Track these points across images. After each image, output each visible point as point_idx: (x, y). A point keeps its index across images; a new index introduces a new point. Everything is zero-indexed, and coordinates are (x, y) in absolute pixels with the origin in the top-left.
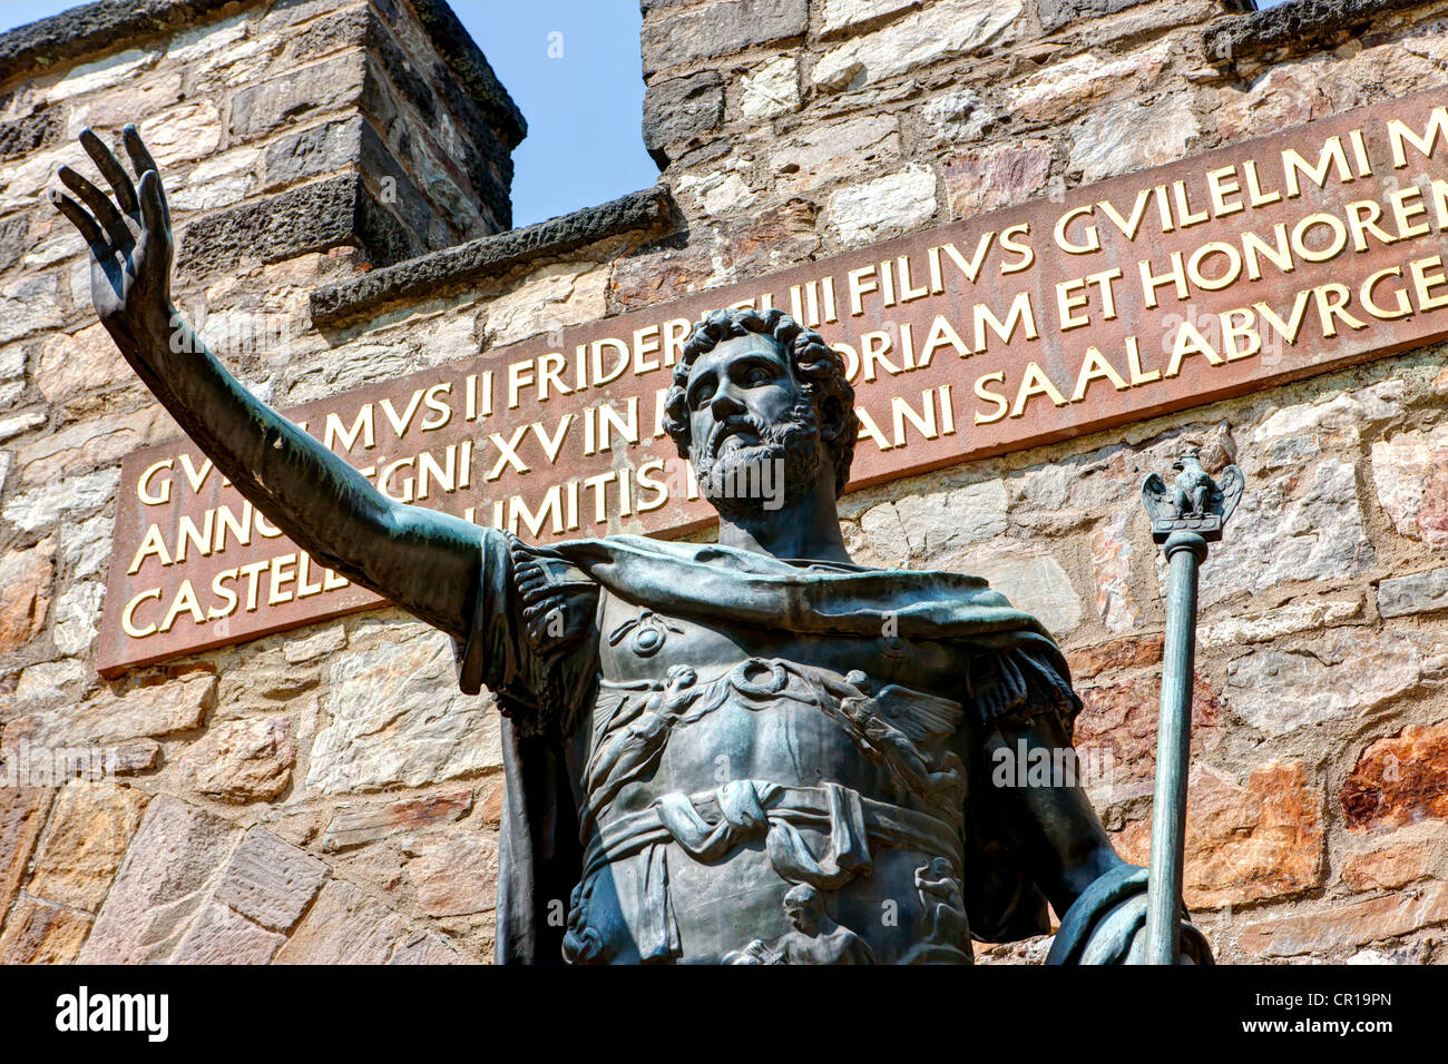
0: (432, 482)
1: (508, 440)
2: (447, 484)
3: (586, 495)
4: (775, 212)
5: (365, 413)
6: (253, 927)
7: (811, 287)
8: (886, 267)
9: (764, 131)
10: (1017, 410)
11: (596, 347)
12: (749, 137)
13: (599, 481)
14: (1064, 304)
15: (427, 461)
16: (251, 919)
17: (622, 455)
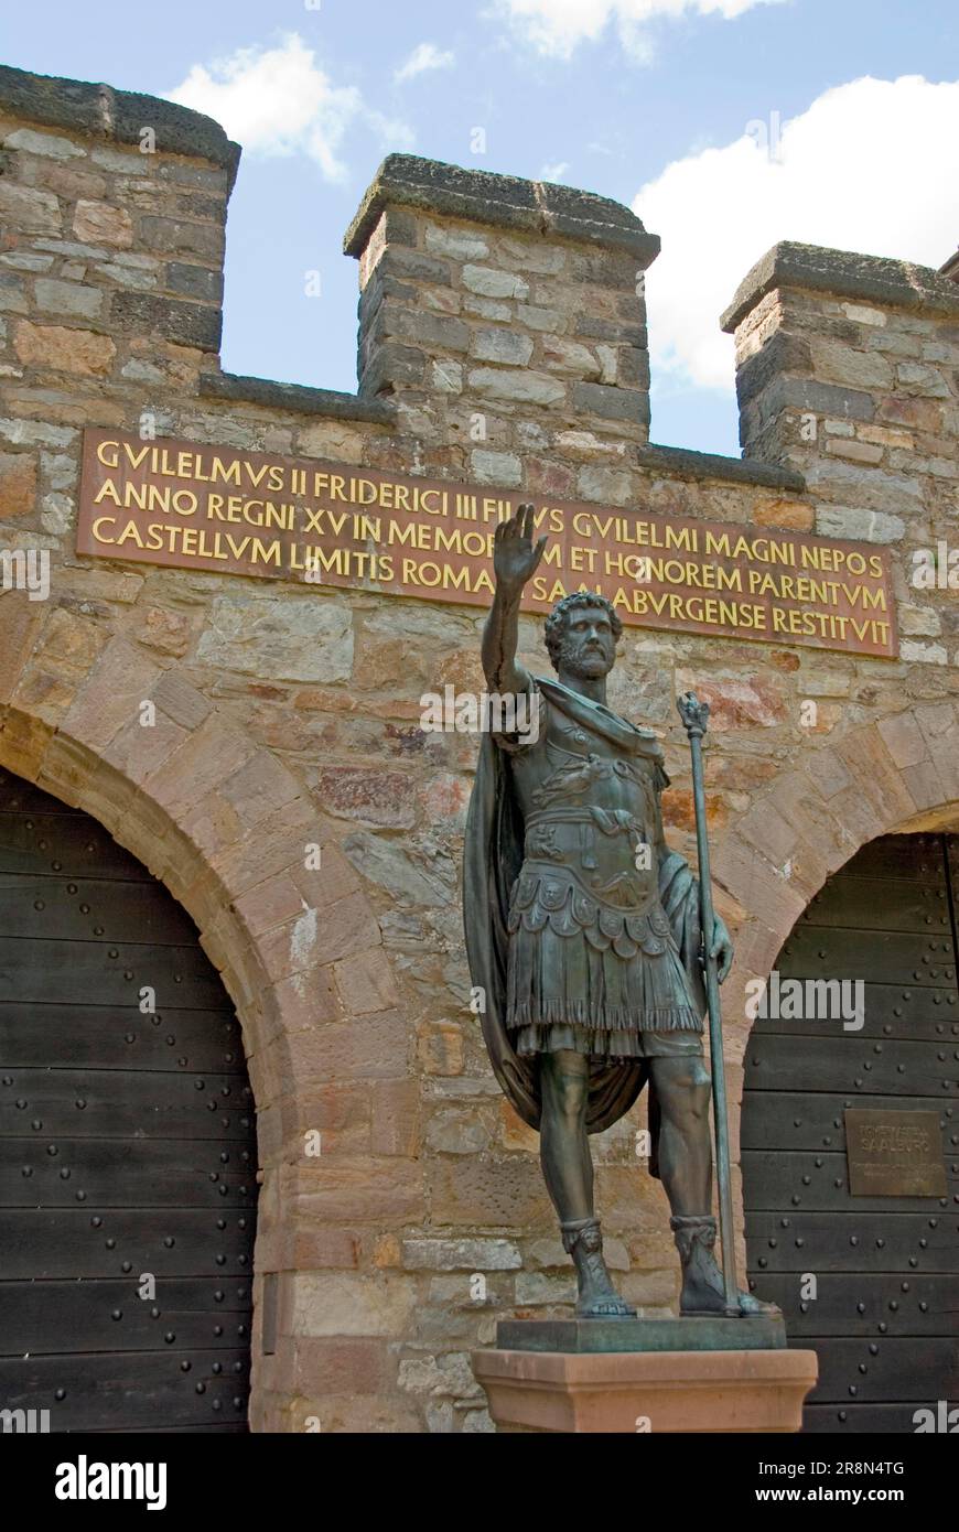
0: (273, 520)
1: (315, 513)
2: (282, 524)
3: (354, 561)
4: (447, 447)
5: (236, 465)
6: (171, 722)
7: (466, 498)
8: (500, 503)
9: (444, 399)
10: (551, 600)
11: (361, 482)
12: (436, 398)
13: (361, 556)
14: (574, 557)
15: (270, 507)
16: (171, 718)
17: (371, 547)
